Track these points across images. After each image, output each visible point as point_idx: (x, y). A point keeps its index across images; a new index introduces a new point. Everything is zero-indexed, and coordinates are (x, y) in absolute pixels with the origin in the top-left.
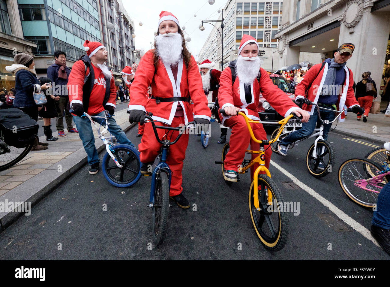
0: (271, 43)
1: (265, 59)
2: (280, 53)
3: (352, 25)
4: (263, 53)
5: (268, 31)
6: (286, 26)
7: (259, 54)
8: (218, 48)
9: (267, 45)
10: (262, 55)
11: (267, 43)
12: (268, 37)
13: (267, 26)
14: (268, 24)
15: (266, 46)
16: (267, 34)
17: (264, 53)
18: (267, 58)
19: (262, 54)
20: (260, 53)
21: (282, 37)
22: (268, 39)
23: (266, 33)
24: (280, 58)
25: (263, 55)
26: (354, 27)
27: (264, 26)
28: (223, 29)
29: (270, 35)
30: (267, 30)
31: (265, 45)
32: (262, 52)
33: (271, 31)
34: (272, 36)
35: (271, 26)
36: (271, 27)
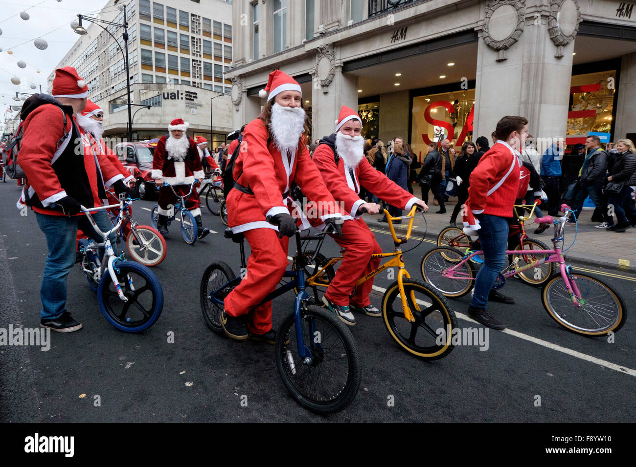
0: (203, 81)
1: (198, 107)
2: (235, 103)
3: (326, 83)
4: (194, 97)
5: (197, 61)
6: (241, 64)
7: (188, 97)
8: (101, 72)
9: (198, 83)
10: (193, 100)
11: (197, 81)
12: (198, 71)
13: (196, 53)
14: (196, 50)
15: (196, 85)
16: (196, 66)
17: (196, 97)
18: (201, 106)
19: (192, 98)
20: (190, 96)
21: (236, 79)
22: (198, 74)
23: (195, 64)
24: (235, 111)
25: (195, 99)
26: (327, 86)
27: (191, 51)
28: (126, 42)
29: (200, 68)
30: (195, 58)
31: (194, 83)
32: (193, 95)
33: (202, 62)
34: (204, 71)
35: (202, 54)
36: (202, 56)
